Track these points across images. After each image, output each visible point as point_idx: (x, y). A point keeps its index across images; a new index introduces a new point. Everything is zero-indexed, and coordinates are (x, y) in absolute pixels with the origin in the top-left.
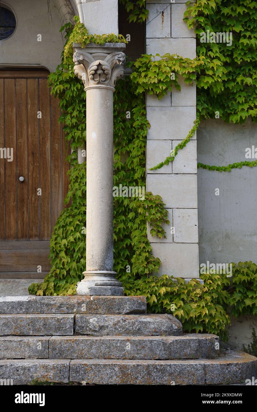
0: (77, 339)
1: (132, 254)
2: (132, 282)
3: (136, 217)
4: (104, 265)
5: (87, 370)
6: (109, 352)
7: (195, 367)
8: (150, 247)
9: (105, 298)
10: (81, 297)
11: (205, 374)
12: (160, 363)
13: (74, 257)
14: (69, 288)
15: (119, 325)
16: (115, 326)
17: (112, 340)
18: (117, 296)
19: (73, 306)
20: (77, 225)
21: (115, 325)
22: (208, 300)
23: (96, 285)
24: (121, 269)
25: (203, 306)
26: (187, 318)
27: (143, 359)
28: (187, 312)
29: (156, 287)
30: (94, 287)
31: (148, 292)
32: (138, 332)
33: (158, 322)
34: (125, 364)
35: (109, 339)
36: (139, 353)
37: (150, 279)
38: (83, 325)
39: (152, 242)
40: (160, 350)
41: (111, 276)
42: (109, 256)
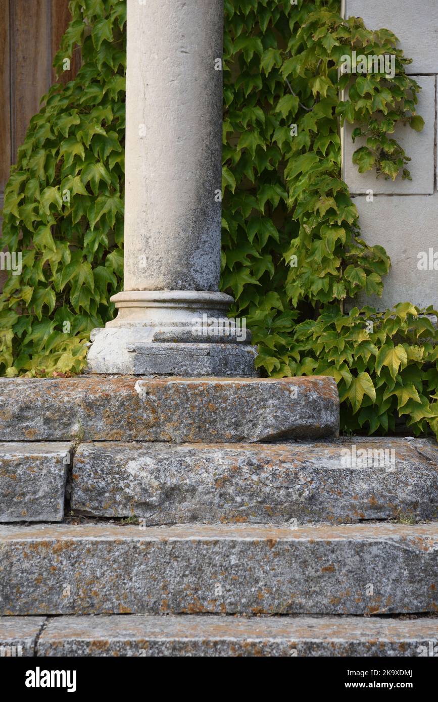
0: (75, 539)
1: (286, 236)
2: (284, 327)
3: (301, 112)
4: (185, 270)
6: (196, 590)
8: (351, 208)
9: (188, 385)
10: (99, 382)
13: (85, 245)
14: (65, 349)
15: (237, 484)
16: (223, 486)
17: (206, 543)
18: (231, 375)
19: (67, 415)
20: (97, 137)
21: (220, 482)
23: (157, 340)
24: (247, 286)
27: (327, 614)
29: (372, 346)
30: (149, 346)
32: (310, 508)
33: (382, 471)
34: (257, 640)
35: (197, 538)
36: (315, 592)
37: (351, 319)
38: (102, 484)
39: (358, 192)
40: (396, 581)
41: (212, 309)
42: (205, 242)
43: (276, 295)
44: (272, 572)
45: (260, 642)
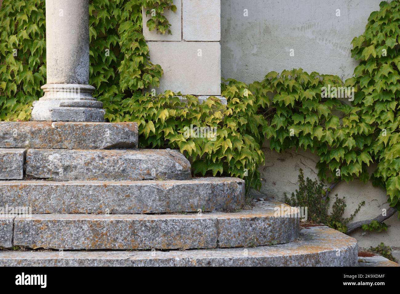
0: (28, 184)
1: (120, 60)
2: (118, 101)
3: (125, 1)
4: (73, 75)
5: (40, 230)
6: (76, 204)
7: (204, 223)
8: (146, 47)
9: (74, 125)
10: (36, 123)
11: (218, 233)
12: (151, 218)
13: (29, 63)
14: (22, 110)
15: (93, 165)
16: (88, 166)
17: (80, 186)
18: (94, 121)
19: (23, 137)
20: (33, 12)
21: (87, 164)
22: (233, 128)
23: (61, 106)
24: (103, 83)
25: (225, 137)
26: (200, 155)
27: (127, 213)
28: (201, 146)
29: (154, 109)
30: (58, 108)
31: (143, 116)
32: (123, 174)
33: (153, 160)
34: (98, 220)
35: (76, 184)
36: (122, 205)
37: (145, 97)
38: (39, 164)
39: (149, 40)
40: (153, 200)
41: (86, 92)
42: (82, 62)
43: (115, 87)
44: (106, 197)
45: (99, 220)
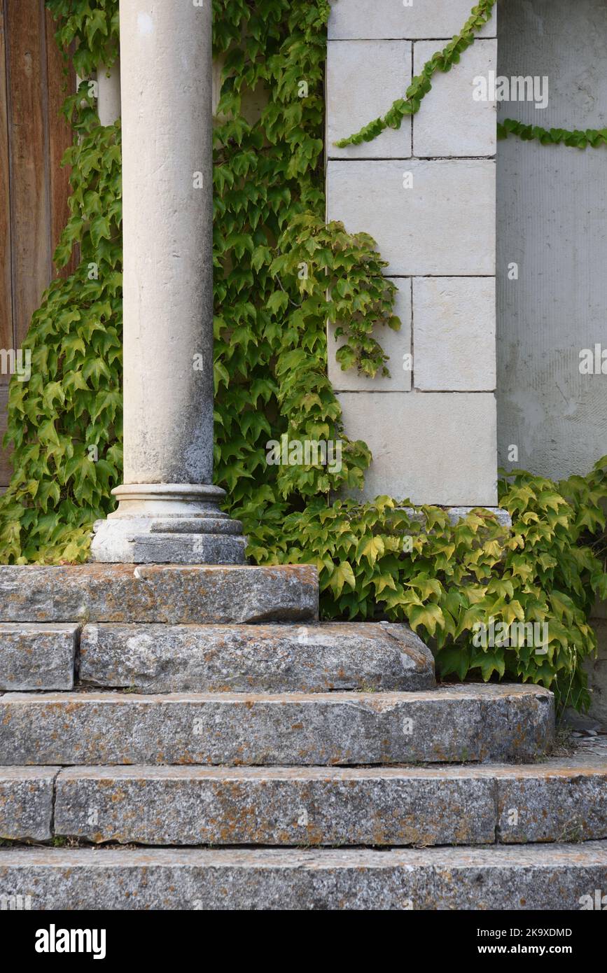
0: (83, 701)
1: (278, 431)
2: (274, 519)
3: (291, 308)
4: (180, 464)
5: (111, 801)
6: (187, 744)
7: (465, 787)
8: (334, 404)
9: (181, 571)
10: (102, 568)
11: (498, 811)
12: (350, 776)
13: (87, 439)
14: (70, 540)
15: (223, 658)
16: (211, 660)
17: (195, 705)
18: (223, 564)
19: (73, 599)
20: (97, 333)
21: (210, 656)
22: (525, 577)
23: (154, 531)
24: (241, 480)
25: (507, 596)
26: (454, 635)
27: (296, 764)
28: (455, 616)
29: (353, 536)
30: (147, 536)
31: (329, 551)
32: (286, 679)
33: (352, 647)
34: (235, 780)
35: (187, 701)
36: (286, 746)
37: (334, 511)
38: (107, 658)
39: (341, 389)
40: (354, 737)
41: (206, 501)
42: (198, 437)
43: (269, 488)
44: (250, 729)
45: (237, 781)
